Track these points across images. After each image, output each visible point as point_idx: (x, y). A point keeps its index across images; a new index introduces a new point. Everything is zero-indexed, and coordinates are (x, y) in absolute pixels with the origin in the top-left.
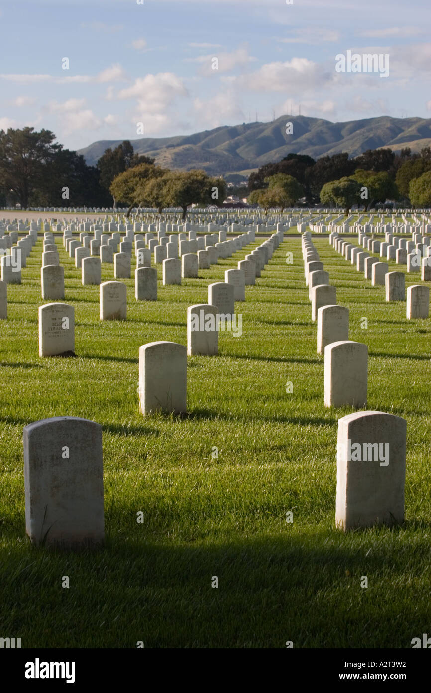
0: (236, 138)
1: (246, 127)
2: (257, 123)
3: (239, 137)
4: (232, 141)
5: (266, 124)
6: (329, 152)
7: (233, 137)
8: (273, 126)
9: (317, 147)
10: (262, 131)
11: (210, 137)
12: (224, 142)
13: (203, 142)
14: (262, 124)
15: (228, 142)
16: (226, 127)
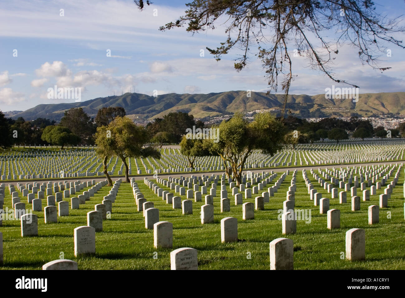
0: (106, 103)
1: (110, 98)
2: (114, 96)
3: (107, 103)
4: (104, 105)
5: (119, 97)
6: (150, 109)
7: (104, 103)
8: (122, 98)
9: (143, 107)
10: (117, 100)
11: (93, 102)
12: (100, 105)
13: (90, 105)
14: (117, 97)
15: (102, 105)
16: (100, 98)
